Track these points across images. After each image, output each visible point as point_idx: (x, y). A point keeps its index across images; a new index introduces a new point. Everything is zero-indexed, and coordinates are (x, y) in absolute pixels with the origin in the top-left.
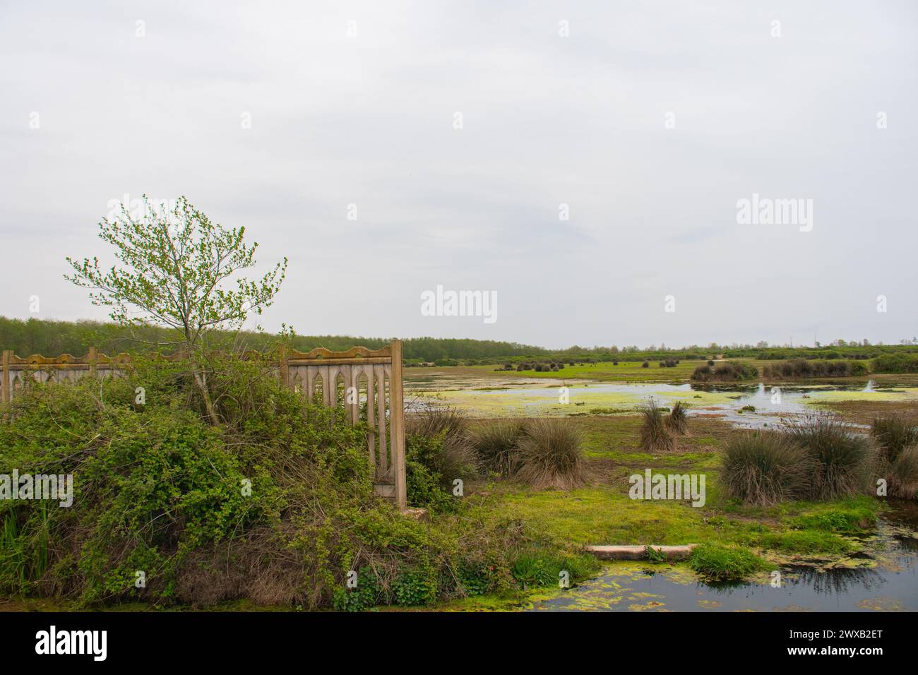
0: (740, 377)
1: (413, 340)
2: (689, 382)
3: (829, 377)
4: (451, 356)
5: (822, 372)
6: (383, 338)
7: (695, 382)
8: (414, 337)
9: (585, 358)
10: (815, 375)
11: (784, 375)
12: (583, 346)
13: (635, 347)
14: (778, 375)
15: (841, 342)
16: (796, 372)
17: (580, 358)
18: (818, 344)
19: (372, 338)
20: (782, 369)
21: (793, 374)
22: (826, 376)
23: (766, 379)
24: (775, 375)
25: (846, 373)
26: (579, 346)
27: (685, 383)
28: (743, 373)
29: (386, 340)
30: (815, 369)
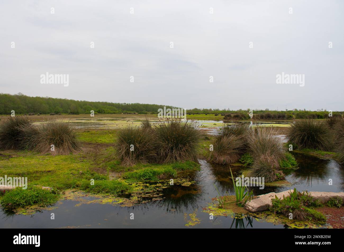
0: (243, 119)
1: (132, 104)
2: (222, 120)
3: (278, 120)
4: (146, 111)
5: (276, 118)
6: (120, 103)
7: (225, 120)
8: (132, 103)
9: (197, 112)
10: (273, 119)
11: (261, 119)
12: (198, 108)
13: (218, 109)
14: (258, 118)
15: (296, 110)
16: (265, 117)
17: (195, 112)
18: (287, 110)
19: (116, 103)
20: (260, 116)
21: (264, 118)
22: (277, 119)
23: (253, 120)
24: (257, 118)
25: (285, 118)
26: (197, 108)
27: (221, 120)
28: (244, 117)
29: (121, 104)
30: (273, 116)
